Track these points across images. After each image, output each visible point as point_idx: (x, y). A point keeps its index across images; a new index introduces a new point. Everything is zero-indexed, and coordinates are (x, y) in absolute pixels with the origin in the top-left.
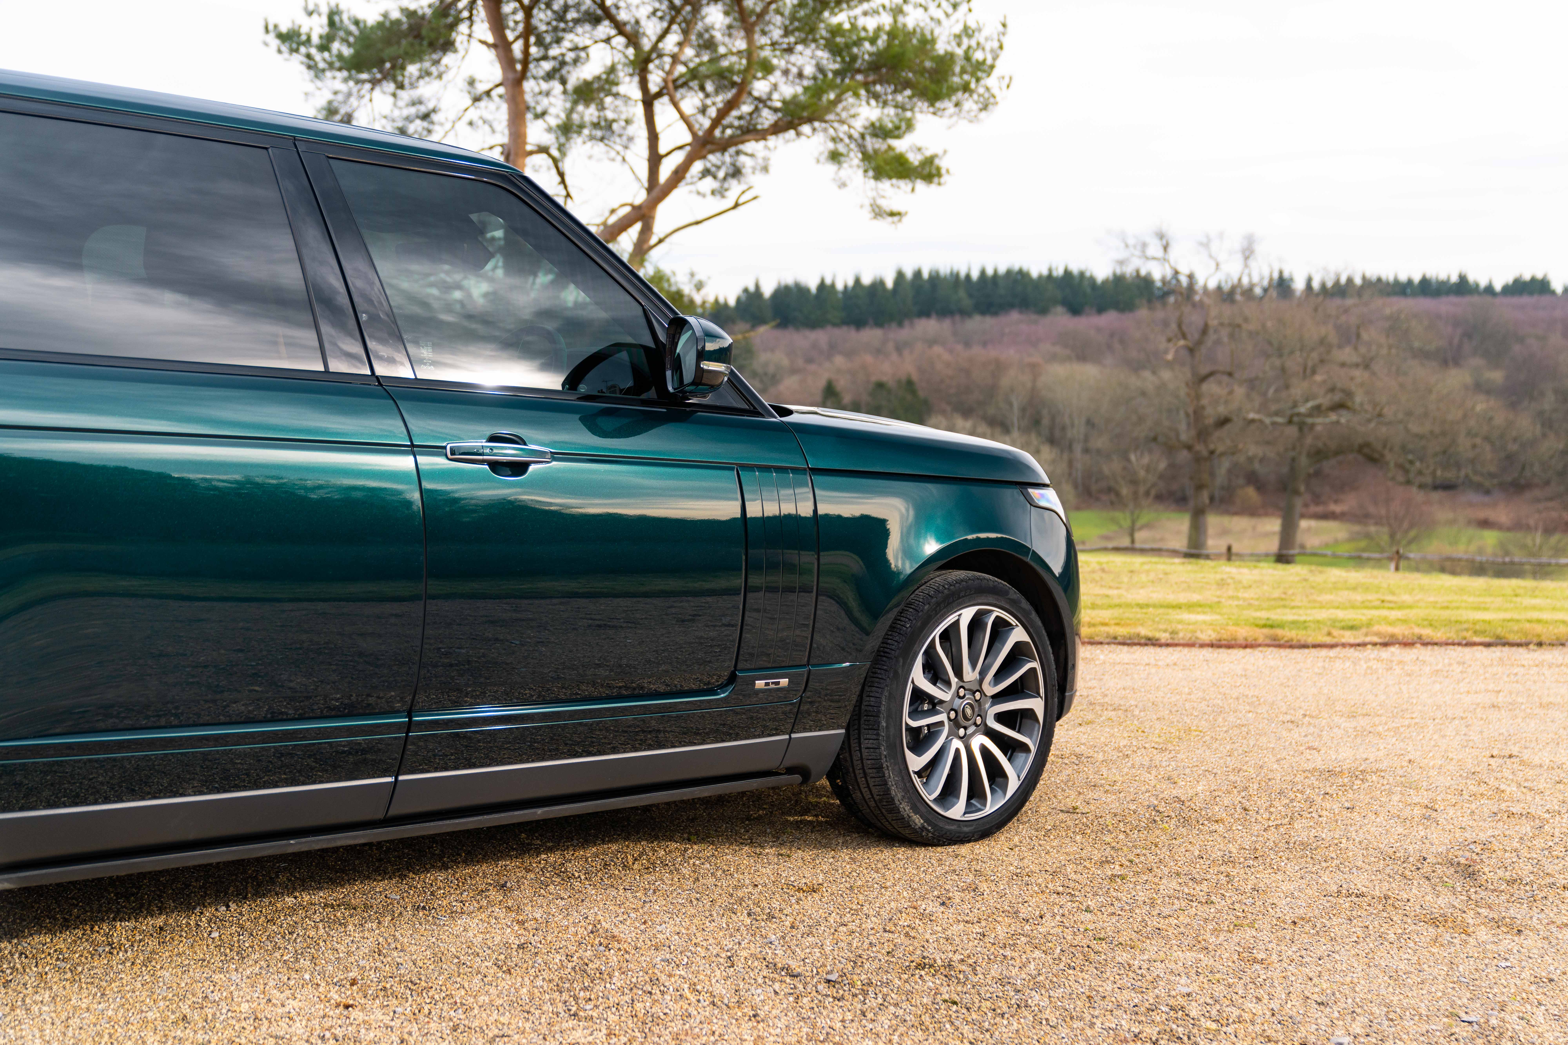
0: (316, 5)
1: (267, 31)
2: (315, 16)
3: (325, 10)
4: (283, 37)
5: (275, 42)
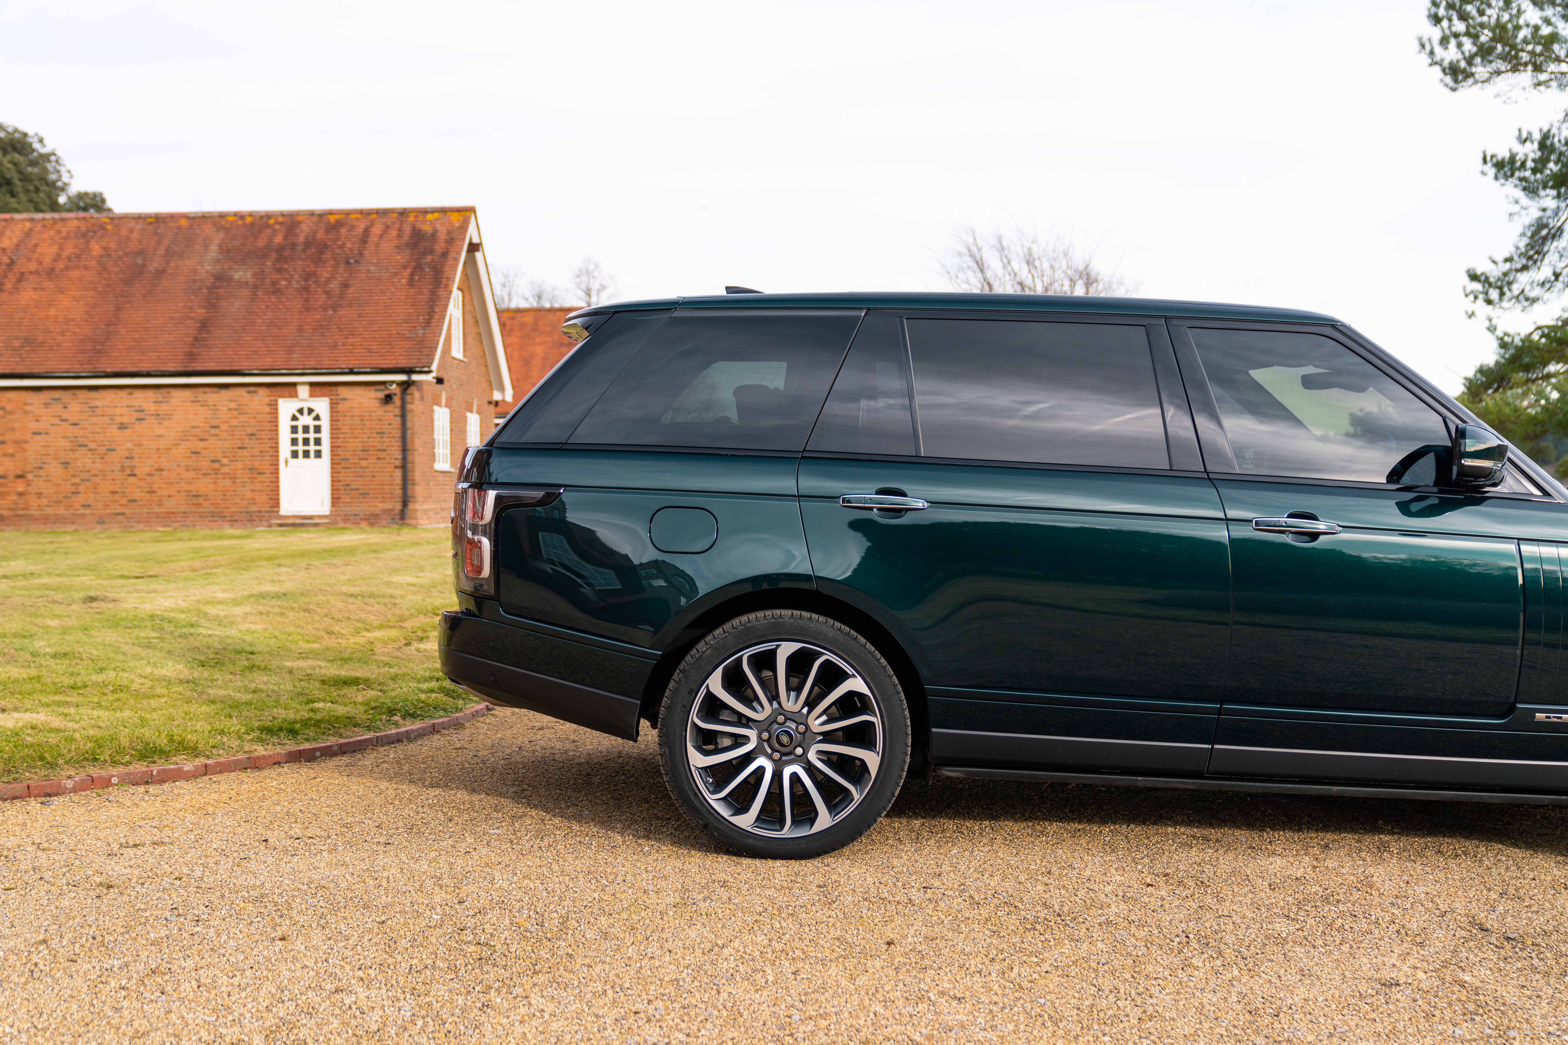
0: (1530, 134)
1: (1485, 161)
2: (1528, 144)
3: (1537, 136)
4: (1499, 165)
5: (1491, 171)
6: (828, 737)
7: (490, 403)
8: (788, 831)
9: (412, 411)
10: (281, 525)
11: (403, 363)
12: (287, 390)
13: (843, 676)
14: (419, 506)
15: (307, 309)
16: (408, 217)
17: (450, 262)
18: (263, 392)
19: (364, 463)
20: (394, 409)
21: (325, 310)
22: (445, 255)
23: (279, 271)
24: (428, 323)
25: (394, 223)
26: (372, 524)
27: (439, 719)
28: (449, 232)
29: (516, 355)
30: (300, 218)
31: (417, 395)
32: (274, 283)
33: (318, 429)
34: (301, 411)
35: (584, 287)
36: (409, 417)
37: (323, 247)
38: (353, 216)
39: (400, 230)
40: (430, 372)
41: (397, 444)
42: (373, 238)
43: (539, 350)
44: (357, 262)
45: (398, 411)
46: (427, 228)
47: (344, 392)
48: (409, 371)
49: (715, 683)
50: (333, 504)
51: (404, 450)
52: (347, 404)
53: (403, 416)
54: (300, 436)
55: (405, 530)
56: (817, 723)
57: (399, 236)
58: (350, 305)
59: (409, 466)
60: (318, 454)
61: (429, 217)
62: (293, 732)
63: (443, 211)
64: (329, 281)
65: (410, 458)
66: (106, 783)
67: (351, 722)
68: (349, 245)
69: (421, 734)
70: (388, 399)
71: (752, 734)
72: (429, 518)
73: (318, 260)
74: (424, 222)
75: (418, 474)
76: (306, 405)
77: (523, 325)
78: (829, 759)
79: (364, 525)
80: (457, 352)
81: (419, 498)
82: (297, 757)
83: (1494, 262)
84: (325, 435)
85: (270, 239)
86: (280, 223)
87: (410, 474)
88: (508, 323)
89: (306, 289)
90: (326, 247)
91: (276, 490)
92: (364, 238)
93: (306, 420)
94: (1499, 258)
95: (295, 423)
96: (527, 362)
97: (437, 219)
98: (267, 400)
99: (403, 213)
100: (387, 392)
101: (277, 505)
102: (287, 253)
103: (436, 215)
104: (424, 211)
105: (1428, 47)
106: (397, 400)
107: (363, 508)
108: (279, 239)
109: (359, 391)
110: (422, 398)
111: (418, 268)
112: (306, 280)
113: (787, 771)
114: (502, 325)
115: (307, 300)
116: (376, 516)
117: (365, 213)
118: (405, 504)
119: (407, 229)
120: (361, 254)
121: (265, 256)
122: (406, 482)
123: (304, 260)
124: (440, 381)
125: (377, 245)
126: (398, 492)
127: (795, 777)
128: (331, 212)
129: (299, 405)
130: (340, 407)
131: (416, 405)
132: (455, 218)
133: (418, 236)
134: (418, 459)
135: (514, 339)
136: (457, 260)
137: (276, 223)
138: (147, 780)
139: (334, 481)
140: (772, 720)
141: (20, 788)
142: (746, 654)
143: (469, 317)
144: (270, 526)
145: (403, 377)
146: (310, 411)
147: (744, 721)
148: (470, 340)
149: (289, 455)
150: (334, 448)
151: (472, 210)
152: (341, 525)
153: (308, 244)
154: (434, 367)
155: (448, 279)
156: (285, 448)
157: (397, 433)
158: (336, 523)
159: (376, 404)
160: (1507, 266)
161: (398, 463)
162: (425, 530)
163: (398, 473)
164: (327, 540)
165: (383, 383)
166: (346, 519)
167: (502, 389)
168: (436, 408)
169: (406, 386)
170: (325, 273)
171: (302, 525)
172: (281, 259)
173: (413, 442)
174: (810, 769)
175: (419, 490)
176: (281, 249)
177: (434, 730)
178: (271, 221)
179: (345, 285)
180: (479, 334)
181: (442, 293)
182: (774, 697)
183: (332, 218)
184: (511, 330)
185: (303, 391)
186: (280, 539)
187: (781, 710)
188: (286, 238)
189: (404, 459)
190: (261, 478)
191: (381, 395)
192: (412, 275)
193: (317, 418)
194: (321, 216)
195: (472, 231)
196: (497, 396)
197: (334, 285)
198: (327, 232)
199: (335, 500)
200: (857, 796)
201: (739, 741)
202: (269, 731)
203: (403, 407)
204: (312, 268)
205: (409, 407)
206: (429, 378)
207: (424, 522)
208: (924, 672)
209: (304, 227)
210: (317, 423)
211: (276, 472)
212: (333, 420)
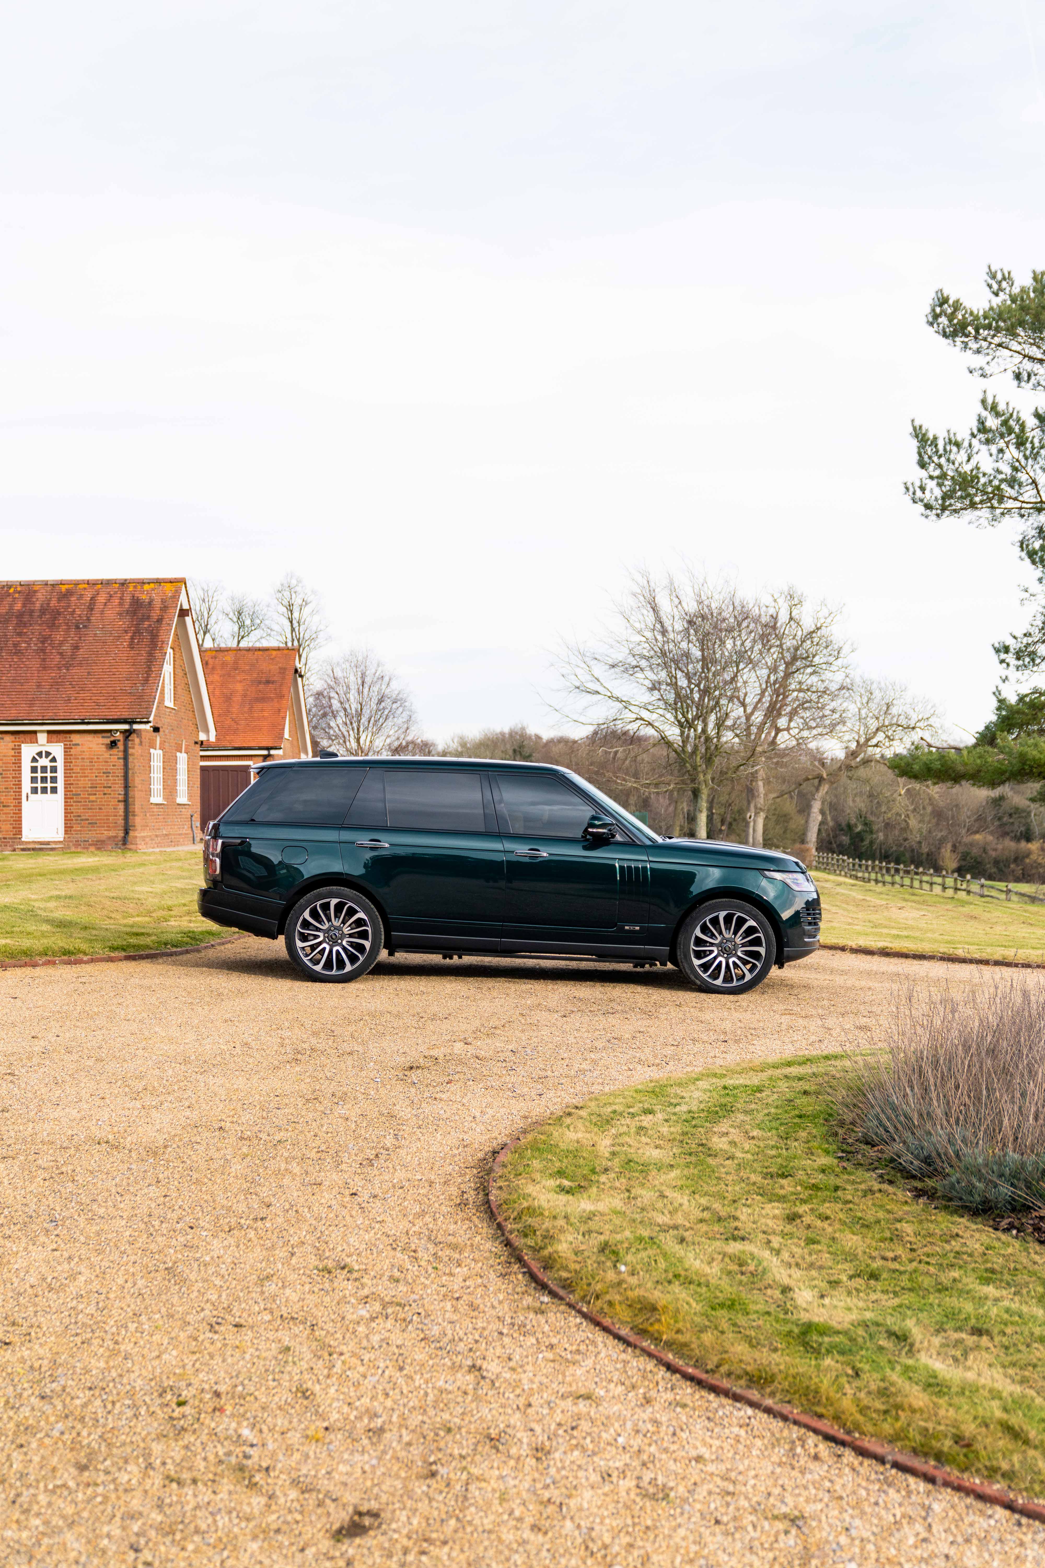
6: (351, 936)
7: (196, 743)
8: (334, 972)
9: (133, 755)
10: (23, 850)
11: (125, 715)
12: (28, 737)
13: (356, 912)
14: (138, 833)
15: (45, 668)
16: (128, 587)
17: (164, 627)
18: (8, 738)
19: (92, 798)
20: (118, 752)
21: (59, 668)
22: (160, 620)
23: (20, 634)
24: (146, 680)
25: (116, 593)
26: (98, 849)
27: (189, 947)
28: (163, 601)
29: (217, 692)
30: (36, 588)
31: (137, 741)
32: (15, 645)
33: (54, 769)
34: (40, 754)
35: (286, 603)
36: (131, 759)
37: (57, 614)
38: (81, 586)
39: (121, 598)
40: (148, 722)
41: (121, 782)
42: (99, 606)
43: (239, 687)
44: (85, 627)
45: (121, 755)
46: (144, 597)
47: (76, 738)
48: (132, 722)
49: (306, 915)
50: (66, 832)
51: (126, 787)
52: (79, 748)
53: (126, 758)
54: (39, 775)
55: (129, 854)
56: (346, 930)
57: (121, 604)
58: (80, 665)
59: (130, 800)
60: (54, 790)
61: (146, 587)
62: (124, 950)
63: (158, 582)
64: (61, 643)
65: (131, 794)
66: (54, 963)
67: (148, 947)
68: (78, 612)
69: (181, 953)
70: (113, 744)
71: (321, 934)
72: (146, 844)
73: (52, 625)
74: (142, 592)
75: (137, 806)
76: (44, 749)
77: (224, 664)
78: (352, 944)
79: (92, 849)
80: (169, 703)
81: (138, 827)
82: (129, 958)
83: (1015, 637)
84: (60, 775)
85: (11, 606)
86: (19, 592)
87: (131, 807)
88: (211, 661)
89: (43, 651)
90: (59, 613)
91: (19, 820)
92: (91, 608)
93: (44, 762)
94: (1019, 634)
95: (34, 764)
96: (228, 699)
97: (153, 590)
98: (11, 745)
99: (124, 583)
100: (112, 739)
101: (20, 832)
102: (26, 619)
103: (152, 585)
104: (142, 582)
105: (911, 490)
106: (121, 745)
107: (91, 835)
108: (18, 606)
109: (89, 737)
110: (141, 743)
111: (137, 632)
112: (43, 642)
113: (335, 949)
114: (205, 664)
115: (44, 660)
116: (103, 842)
117: (91, 584)
118: (127, 832)
119: (128, 598)
120: (88, 620)
121: (7, 621)
122: (127, 814)
123: (40, 625)
124: (156, 730)
125: (102, 612)
126: (121, 822)
127: (338, 951)
128: (62, 583)
129: (39, 749)
130: (73, 751)
131: (136, 750)
132: (169, 588)
133: (136, 603)
134: (137, 795)
135: (216, 677)
136: (170, 625)
137: (15, 592)
138: (69, 963)
139: (67, 813)
140: (329, 930)
141: (22, 963)
142: (319, 903)
143: (179, 671)
144: (14, 850)
145: (126, 727)
146: (48, 754)
147: (318, 929)
148: (180, 691)
149: (29, 791)
150: (67, 785)
151: (183, 581)
152: (73, 849)
153: (43, 611)
154: (151, 719)
155: (163, 642)
156: (26, 785)
157: (120, 773)
158: (69, 848)
159: (103, 748)
160: (1025, 640)
161: (121, 797)
162: (145, 853)
163: (121, 806)
164: (69, 862)
165: (110, 731)
166: (77, 844)
167: (207, 731)
168: (152, 751)
169: (128, 734)
170: (58, 637)
171: (41, 849)
172: (21, 623)
173: (133, 780)
174: (344, 949)
175: (138, 821)
176: (20, 615)
177: (187, 952)
178: (12, 590)
179: (76, 648)
180: (187, 684)
181: (158, 654)
182: (329, 920)
183: (64, 588)
184: (213, 668)
185: (42, 738)
186: (32, 861)
187: (332, 925)
188: (24, 605)
189: (126, 794)
190: (6, 810)
191: (108, 741)
192: (132, 638)
193: (54, 760)
194: (53, 586)
195: (183, 598)
196: (202, 737)
197: (66, 647)
198: (59, 600)
199: (68, 829)
200: (362, 959)
201: (316, 937)
202: (113, 948)
203: (126, 751)
204: (47, 632)
205: (131, 751)
206: (147, 727)
207: (142, 847)
208: (388, 910)
209: (39, 595)
210: (53, 764)
211: (19, 806)
212: (67, 761)
